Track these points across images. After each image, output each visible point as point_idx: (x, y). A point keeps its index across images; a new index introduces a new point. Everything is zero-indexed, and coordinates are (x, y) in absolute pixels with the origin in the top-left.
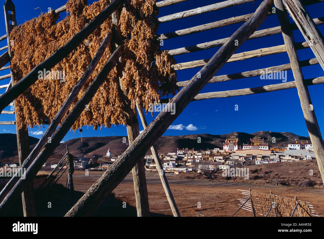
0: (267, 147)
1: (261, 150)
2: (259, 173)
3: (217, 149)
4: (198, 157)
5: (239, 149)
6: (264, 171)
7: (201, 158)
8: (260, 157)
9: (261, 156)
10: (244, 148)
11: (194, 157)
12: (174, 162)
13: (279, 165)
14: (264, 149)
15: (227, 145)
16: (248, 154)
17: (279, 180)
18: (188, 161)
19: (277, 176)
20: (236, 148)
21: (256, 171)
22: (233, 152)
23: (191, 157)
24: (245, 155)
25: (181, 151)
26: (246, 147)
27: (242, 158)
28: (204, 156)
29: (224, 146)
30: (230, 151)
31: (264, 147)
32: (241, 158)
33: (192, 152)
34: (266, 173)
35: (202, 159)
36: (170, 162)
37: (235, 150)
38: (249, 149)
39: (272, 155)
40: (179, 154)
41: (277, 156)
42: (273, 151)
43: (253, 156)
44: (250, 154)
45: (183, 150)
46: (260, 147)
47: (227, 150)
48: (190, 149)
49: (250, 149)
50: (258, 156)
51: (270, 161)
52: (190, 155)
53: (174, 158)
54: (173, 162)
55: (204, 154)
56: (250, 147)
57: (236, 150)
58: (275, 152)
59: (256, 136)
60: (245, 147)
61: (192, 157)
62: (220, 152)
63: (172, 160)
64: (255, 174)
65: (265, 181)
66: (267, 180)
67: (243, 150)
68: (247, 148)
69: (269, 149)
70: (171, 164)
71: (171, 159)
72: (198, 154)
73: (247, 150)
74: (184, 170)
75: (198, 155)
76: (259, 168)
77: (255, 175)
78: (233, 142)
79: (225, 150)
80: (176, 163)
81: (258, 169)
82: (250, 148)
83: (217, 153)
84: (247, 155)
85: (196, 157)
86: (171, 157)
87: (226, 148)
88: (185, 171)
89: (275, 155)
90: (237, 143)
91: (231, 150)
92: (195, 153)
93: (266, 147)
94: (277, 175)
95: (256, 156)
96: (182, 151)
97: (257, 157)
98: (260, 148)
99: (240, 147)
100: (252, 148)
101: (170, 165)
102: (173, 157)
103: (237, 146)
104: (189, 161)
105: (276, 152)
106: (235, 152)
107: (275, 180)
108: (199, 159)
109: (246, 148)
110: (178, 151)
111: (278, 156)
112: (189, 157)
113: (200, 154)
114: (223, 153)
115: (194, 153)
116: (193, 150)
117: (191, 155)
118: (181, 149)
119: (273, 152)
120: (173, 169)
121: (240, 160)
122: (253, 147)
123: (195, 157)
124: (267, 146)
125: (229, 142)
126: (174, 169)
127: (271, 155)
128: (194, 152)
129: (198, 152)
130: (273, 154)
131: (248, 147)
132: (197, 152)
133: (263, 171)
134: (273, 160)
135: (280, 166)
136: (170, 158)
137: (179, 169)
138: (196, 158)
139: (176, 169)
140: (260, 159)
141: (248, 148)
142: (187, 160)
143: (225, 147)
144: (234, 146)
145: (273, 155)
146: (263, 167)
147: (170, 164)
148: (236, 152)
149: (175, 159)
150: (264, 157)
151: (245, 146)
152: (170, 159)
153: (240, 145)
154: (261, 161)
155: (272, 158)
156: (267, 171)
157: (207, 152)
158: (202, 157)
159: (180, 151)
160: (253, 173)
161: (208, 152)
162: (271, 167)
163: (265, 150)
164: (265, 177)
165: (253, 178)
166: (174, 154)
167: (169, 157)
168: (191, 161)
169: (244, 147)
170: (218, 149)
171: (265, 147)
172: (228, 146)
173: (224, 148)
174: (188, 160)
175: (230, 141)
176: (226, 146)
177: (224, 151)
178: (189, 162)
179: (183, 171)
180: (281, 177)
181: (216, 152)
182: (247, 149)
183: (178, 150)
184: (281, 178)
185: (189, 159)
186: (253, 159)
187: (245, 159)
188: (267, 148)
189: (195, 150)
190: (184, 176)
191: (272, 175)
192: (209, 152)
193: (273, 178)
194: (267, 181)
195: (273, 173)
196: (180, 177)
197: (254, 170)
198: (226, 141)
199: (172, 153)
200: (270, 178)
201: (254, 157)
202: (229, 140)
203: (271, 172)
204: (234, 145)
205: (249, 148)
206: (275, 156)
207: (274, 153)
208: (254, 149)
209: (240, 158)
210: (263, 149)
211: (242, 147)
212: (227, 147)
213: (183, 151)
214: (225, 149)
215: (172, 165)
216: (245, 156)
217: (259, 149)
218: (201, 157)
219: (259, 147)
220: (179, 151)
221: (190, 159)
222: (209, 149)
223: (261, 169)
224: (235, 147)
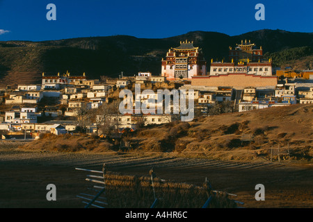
0: (270, 68)
1: (254, 75)
2: (242, 132)
3: (146, 75)
4: (95, 96)
5: (199, 73)
6: (254, 128)
7: (103, 99)
8: (251, 94)
9: (254, 91)
10: (212, 73)
11: (85, 96)
12: (34, 110)
13: (291, 113)
14: (262, 73)
15: (171, 63)
16: (222, 85)
17: (287, 147)
18: (70, 106)
19: (283, 139)
20: (193, 71)
21: (233, 128)
22: (184, 81)
23: (76, 97)
24: (215, 89)
25: (51, 81)
26: (218, 68)
27: (208, 98)
28: (113, 93)
29: (163, 67)
30: (178, 80)
31: (261, 70)
32: (205, 96)
33: (81, 82)
34: (259, 132)
35: (107, 101)
36: (23, 110)
37: (190, 77)
38: (225, 73)
39: (279, 87)
40: (47, 88)
41: (290, 90)
42: (282, 77)
43: (234, 91)
44: (226, 85)
45: (58, 78)
46: (253, 68)
47: (170, 77)
48: (76, 74)
49: (228, 74)
50: (245, 92)
51: (274, 103)
52: (75, 91)
53: (33, 98)
54: (30, 109)
55: (111, 87)
56: (228, 68)
57: (193, 77)
58: (286, 80)
59: (244, 42)
60: (215, 70)
61: (80, 96)
62: (152, 80)
63: (27, 105)
64: (233, 136)
65: (253, 151)
66: (259, 148)
67: (210, 76)
68: (220, 70)
69: (274, 73)
70: (26, 114)
71: (25, 101)
72: (95, 88)
73: (219, 75)
74: (54, 130)
75: (95, 91)
76: (243, 120)
77: (232, 138)
78: (186, 56)
79: (165, 78)
80: (37, 111)
81: (239, 122)
82: (228, 71)
83: (146, 85)
84: (220, 88)
85: (90, 95)
86: (26, 96)
87: (168, 71)
88: (56, 132)
89: (287, 88)
90: (197, 58)
91: (181, 77)
92: (88, 84)
93: (266, 70)
94: (283, 135)
95: (241, 91)
96: (55, 81)
97: (243, 93)
98: (253, 72)
99: (204, 67)
100: (233, 72)
101: (21, 118)
102: (31, 95)
103: (195, 67)
104: (73, 106)
105: (289, 82)
106: (189, 83)
107: (278, 148)
108: (98, 101)
109: (217, 70)
110: (44, 80)
111: (293, 91)
112: (73, 97)
113: (102, 87)
114: (161, 83)
115: (85, 86)
116: (84, 78)
117: (79, 91)
118: (51, 74)
119: (281, 80)
120: (28, 127)
121: (202, 101)
122: (235, 69)
123: (88, 96)
124: (268, 65)
125: (177, 56)
126: (33, 128)
127: (277, 87)
128: (86, 82)
129: (96, 84)
130: (282, 85)
131: (223, 68)
132: (92, 82)
133: (252, 127)
134: (280, 100)
135: (293, 114)
136: (23, 99)
137: (45, 128)
138: (89, 99)
139: (37, 126)
140: (249, 99)
141: (223, 70)
142: (68, 102)
143: (165, 69)
144: (189, 66)
145: (282, 88)
146: (251, 118)
147: (22, 115)
148: (193, 81)
149: (34, 102)
150: (260, 95)
151: (215, 67)
152: (21, 102)
153: (204, 64)
154: (253, 103)
155: (279, 96)
156: (261, 126)
157: (118, 82)
158: (107, 95)
159: (49, 81)
160: (226, 133)
161: (122, 82)
162: (271, 117)
163: (263, 77)
164: (254, 142)
165: (225, 144)
166: (34, 87)
167: (21, 97)
168: (78, 105)
169: (212, 68)
170: (149, 74)
171: (264, 68)
172: (174, 67)
173: (163, 71)
174: (70, 103)
175: (178, 54)
176: (168, 67)
177: (163, 79)
178: (71, 110)
179: (52, 132)
180: (293, 140)
181: (143, 82)
182: (220, 73)
183: (44, 78)
184: (292, 143)
185: (73, 100)
186: (233, 98)
187: (214, 98)
188: (269, 73)
189: (88, 78)
190: (53, 145)
191: (271, 136)
192: (125, 83)
193: (274, 143)
194: (258, 151)
195: (274, 131)
196: (44, 147)
197: (229, 124)
198: (169, 55)
199: (29, 87)
200: (265, 142)
201: (237, 95)
202: (175, 51)
203: (269, 129)
204: (188, 64)
205: (225, 70)
206: (286, 91)
207: (284, 83)
208: (237, 74)
209: (202, 97)
210: (259, 73)
211: (208, 70)
212: (171, 68)
213: (58, 80)
214: (165, 74)
215: (26, 118)
216: (215, 91)
217: (250, 73)
218: (103, 94)
219: (250, 70)
220: (46, 81)
221: (76, 100)
222: (124, 75)
223: (247, 123)
224: (191, 68)
